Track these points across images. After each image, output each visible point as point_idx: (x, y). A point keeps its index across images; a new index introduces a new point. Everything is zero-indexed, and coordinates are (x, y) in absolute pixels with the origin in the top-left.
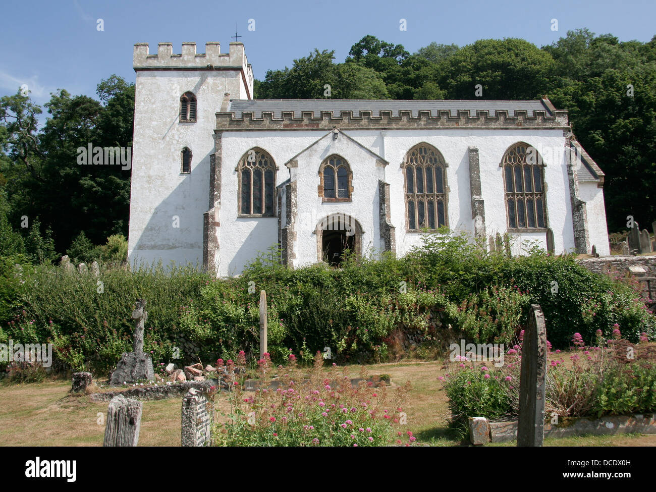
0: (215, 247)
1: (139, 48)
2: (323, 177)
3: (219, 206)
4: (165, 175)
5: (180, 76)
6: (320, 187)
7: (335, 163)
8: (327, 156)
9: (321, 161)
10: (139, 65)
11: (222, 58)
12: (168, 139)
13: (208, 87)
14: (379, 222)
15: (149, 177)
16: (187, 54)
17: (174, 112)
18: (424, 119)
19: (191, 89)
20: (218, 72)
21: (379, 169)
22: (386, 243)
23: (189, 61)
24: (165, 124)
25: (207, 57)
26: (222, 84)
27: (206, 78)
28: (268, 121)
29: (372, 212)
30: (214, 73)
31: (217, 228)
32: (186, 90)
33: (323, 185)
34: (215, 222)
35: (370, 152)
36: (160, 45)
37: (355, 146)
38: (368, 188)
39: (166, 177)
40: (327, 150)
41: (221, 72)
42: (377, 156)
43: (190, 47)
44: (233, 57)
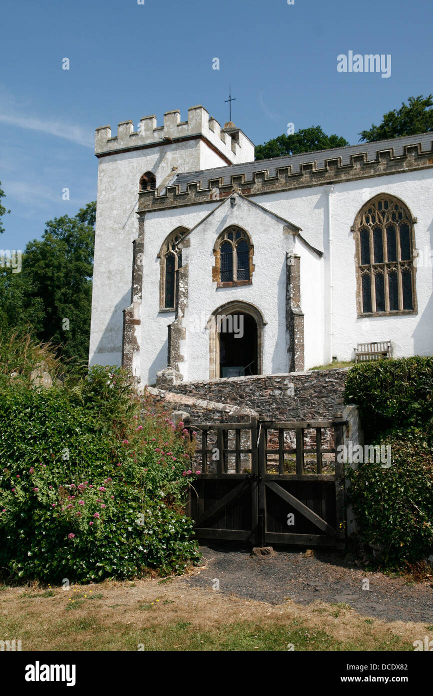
0: (133, 349)
1: (100, 132)
2: (219, 257)
3: (139, 301)
4: (124, 269)
5: (140, 156)
6: (215, 270)
7: (234, 236)
8: (224, 228)
9: (217, 236)
10: (100, 151)
11: (180, 127)
12: (127, 228)
13: (167, 163)
14: (285, 309)
15: (110, 272)
16: (145, 130)
17: (133, 197)
18: (383, 162)
19: (150, 169)
20: (177, 144)
21: (287, 238)
22: (291, 336)
23: (147, 138)
24: (125, 211)
25: (166, 129)
26: (181, 157)
27: (166, 153)
28: (194, 194)
29: (276, 296)
30: (174, 146)
31: (136, 327)
32: (145, 171)
33: (219, 266)
34: (134, 320)
35: (276, 216)
36: (119, 125)
37: (258, 211)
38: (273, 265)
39: (125, 271)
40: (224, 221)
41: (180, 144)
42: (285, 221)
43: (149, 121)
44: (192, 124)
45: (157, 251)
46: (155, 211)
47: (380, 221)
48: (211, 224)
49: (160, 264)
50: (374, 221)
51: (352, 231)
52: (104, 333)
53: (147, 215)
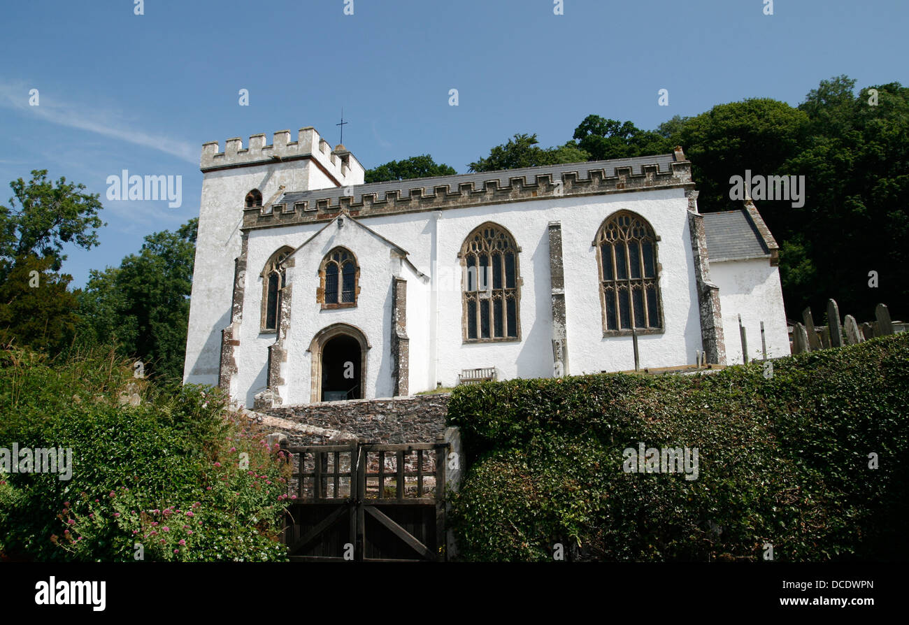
0: (231, 371)
1: (207, 147)
2: (324, 278)
3: (239, 321)
4: (225, 287)
5: (247, 173)
6: (319, 291)
7: (340, 258)
8: (330, 249)
9: (323, 257)
10: (206, 166)
11: (290, 147)
12: (230, 245)
13: (275, 182)
14: (390, 333)
15: (209, 290)
16: (254, 148)
17: (238, 213)
18: (490, 191)
19: (257, 187)
20: (286, 163)
21: (393, 261)
22: (395, 360)
23: (256, 155)
24: (228, 229)
25: (275, 148)
26: (290, 177)
27: (274, 171)
28: (300, 213)
29: (382, 320)
30: (282, 165)
31: (235, 347)
32: (251, 188)
33: (324, 287)
34: (233, 341)
35: (384, 239)
36: (227, 142)
37: (365, 233)
38: (379, 288)
39: (226, 289)
40: (330, 242)
41: (289, 163)
42: (393, 245)
43: (258, 139)
44: (302, 144)
45: (260, 270)
46: (260, 228)
47: (486, 248)
48: (317, 244)
49: (263, 284)
50: (480, 248)
51: (458, 257)
52: (201, 354)
53: (252, 233)
